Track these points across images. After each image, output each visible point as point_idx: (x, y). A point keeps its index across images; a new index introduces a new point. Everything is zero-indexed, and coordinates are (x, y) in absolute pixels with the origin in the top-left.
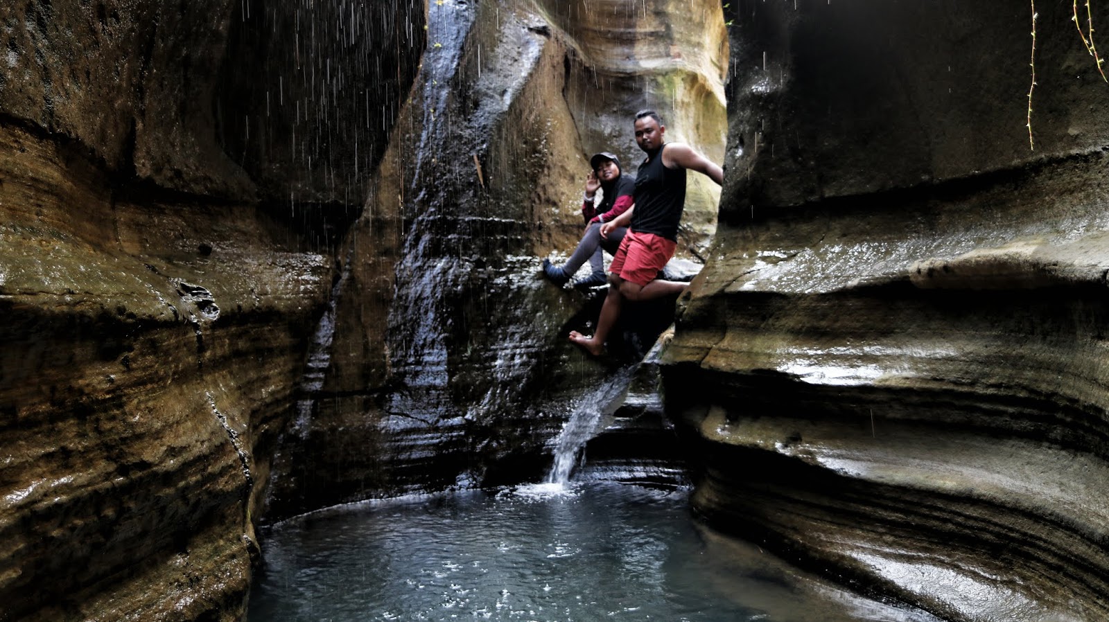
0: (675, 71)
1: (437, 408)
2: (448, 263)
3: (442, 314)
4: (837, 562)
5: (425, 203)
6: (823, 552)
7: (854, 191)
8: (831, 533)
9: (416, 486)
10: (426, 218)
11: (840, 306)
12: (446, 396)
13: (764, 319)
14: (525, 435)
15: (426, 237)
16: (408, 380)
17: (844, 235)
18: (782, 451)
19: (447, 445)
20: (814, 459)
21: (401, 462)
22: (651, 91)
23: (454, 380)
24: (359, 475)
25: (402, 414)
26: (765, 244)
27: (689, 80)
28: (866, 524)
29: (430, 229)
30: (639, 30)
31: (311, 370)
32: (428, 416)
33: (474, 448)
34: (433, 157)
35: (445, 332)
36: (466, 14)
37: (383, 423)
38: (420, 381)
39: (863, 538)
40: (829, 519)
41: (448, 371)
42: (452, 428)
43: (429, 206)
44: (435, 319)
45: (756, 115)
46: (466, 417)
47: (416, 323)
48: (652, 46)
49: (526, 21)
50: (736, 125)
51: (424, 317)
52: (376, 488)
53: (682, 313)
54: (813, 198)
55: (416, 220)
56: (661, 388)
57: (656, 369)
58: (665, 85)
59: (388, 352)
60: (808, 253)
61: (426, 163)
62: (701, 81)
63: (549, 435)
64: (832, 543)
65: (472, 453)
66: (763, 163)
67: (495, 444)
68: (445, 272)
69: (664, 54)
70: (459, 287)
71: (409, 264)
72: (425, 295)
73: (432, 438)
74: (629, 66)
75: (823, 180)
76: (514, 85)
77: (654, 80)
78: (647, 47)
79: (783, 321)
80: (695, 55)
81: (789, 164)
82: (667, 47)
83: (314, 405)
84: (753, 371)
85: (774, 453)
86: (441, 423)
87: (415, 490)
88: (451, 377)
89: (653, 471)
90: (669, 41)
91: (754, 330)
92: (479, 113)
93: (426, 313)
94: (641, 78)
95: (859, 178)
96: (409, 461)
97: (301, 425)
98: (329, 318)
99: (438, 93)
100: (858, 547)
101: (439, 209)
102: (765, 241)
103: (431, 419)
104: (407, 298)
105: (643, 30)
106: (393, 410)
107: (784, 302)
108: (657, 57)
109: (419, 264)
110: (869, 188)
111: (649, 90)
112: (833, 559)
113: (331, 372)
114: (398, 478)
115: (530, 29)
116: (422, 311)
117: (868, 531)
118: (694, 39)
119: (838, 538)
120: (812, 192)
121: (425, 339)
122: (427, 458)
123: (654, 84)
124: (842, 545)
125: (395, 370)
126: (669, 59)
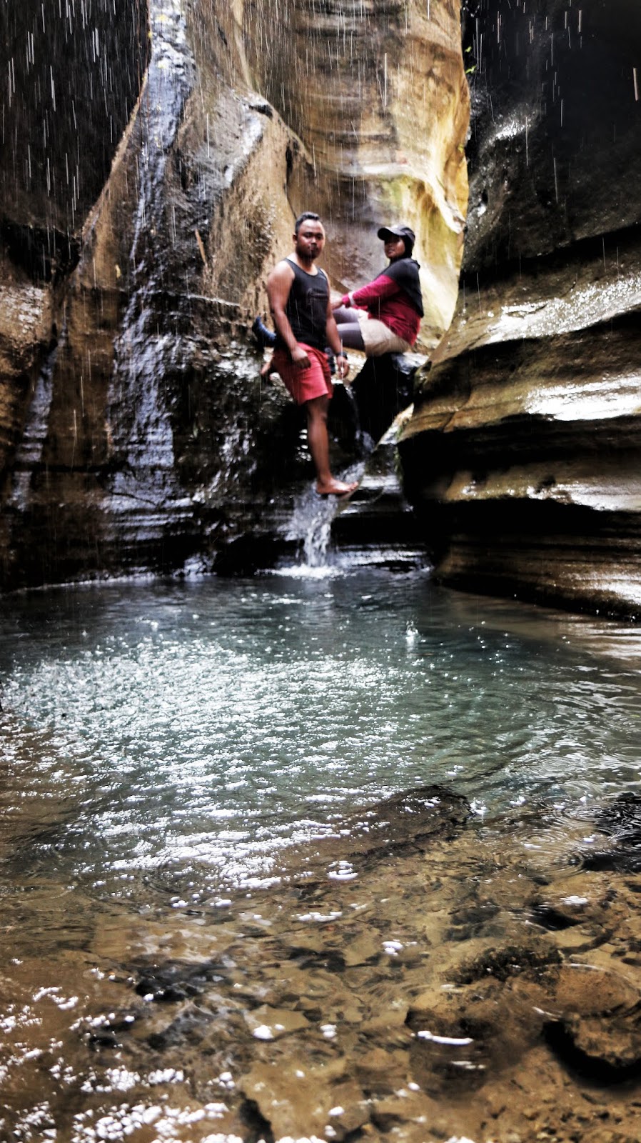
0: (402, 177)
1: (163, 489)
2: (170, 340)
3: (164, 394)
4: (594, 597)
5: (144, 277)
6: (578, 591)
7: (607, 228)
8: (587, 572)
9: (143, 569)
10: (146, 292)
11: (595, 341)
12: (172, 477)
13: (513, 369)
14: (257, 520)
15: (146, 313)
16: (131, 460)
17: (597, 279)
18: (533, 496)
19: (175, 526)
20: (568, 498)
21: (127, 543)
22: (377, 199)
23: (181, 459)
24: (84, 555)
25: (126, 494)
26: (511, 300)
27: (416, 187)
28: (624, 557)
29: (151, 303)
30: (362, 133)
31: (27, 440)
32: (154, 496)
33: (203, 530)
34: (151, 228)
35: (169, 411)
36: (184, 78)
37: (105, 503)
38: (144, 461)
39: (621, 571)
40: (584, 558)
41: (174, 450)
42: (179, 510)
43: (149, 280)
44: (158, 397)
45: (501, 162)
46: (195, 498)
47: (138, 400)
48: (377, 151)
49: (246, 99)
50: (479, 182)
51: (145, 393)
52: (100, 569)
53: (421, 385)
54: (562, 244)
55: (135, 294)
56: (399, 469)
57: (394, 450)
58: (391, 192)
59: (109, 430)
60: (558, 303)
61: (145, 233)
62: (427, 191)
63: (281, 522)
64: (588, 581)
65: (201, 536)
66: (508, 214)
67: (225, 528)
68: (167, 349)
69: (389, 159)
70: (183, 366)
71: (129, 340)
72: (147, 372)
73: (159, 519)
74: (353, 171)
75: (574, 223)
76: (235, 162)
77: (379, 187)
78: (371, 152)
79: (534, 367)
80: (421, 162)
81: (538, 210)
82: (392, 152)
83: (33, 477)
84: (502, 419)
85: (527, 499)
86: (168, 504)
87: (141, 572)
88: (177, 457)
89: (392, 556)
90: (394, 146)
91: (503, 383)
92: (199, 187)
93: (148, 390)
94: (366, 183)
95: (613, 213)
96: (133, 542)
97: (19, 496)
98: (45, 386)
99: (155, 160)
100: (615, 581)
101: (159, 284)
102: (510, 297)
103: (157, 499)
104: (128, 374)
105: (367, 133)
106: (116, 490)
107: (535, 347)
108: (382, 163)
109: (139, 340)
110: (624, 222)
111: (374, 198)
112: (590, 595)
113: (50, 443)
114: (124, 560)
115: (251, 108)
116: (144, 389)
117: (626, 563)
118: (420, 145)
119: (594, 575)
120: (562, 238)
121: (148, 418)
122: (153, 540)
123: (379, 191)
124: (599, 581)
125: (117, 449)
126: (394, 164)
